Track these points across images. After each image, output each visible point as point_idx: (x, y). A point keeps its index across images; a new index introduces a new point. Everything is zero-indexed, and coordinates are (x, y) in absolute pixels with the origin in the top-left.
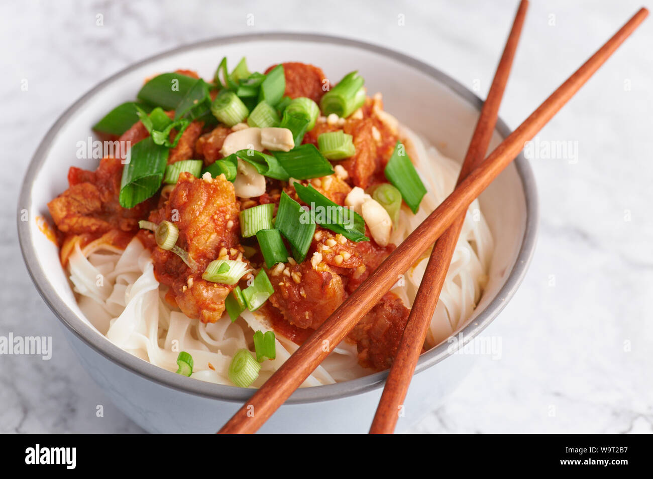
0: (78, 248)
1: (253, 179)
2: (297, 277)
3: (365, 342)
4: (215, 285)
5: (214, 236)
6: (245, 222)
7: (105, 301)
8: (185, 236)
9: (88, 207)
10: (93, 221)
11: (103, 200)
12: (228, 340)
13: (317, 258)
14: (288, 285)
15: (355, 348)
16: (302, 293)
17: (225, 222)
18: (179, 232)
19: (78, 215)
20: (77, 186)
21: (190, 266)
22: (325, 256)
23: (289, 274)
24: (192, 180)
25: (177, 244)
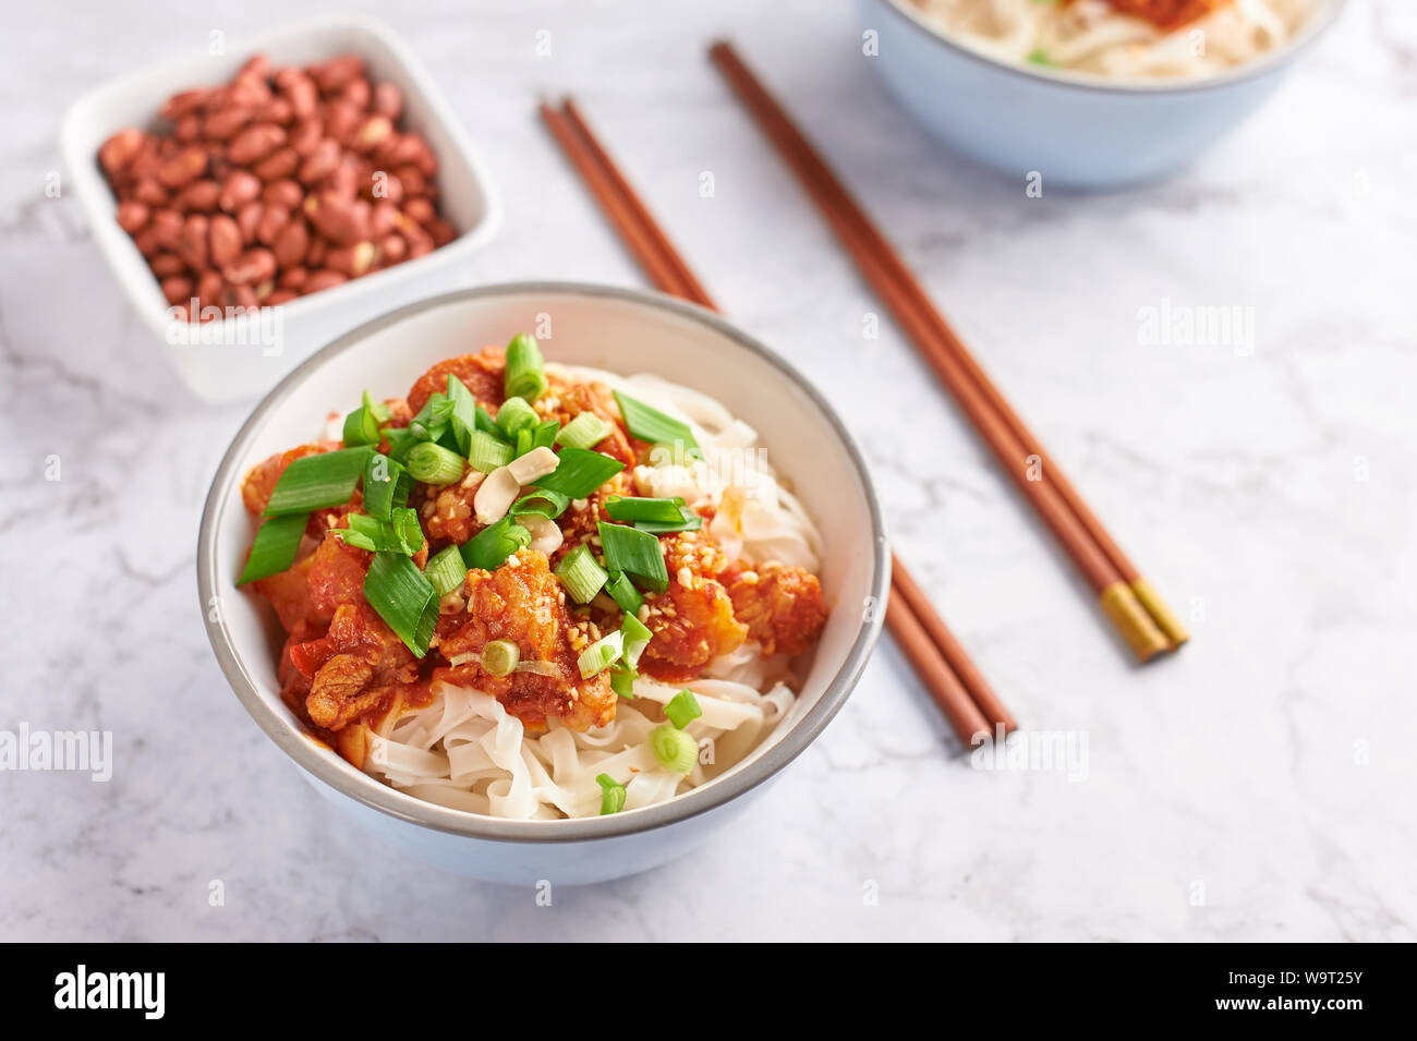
0: (371, 734)
1: (542, 530)
2: (670, 612)
3: (768, 633)
5: (556, 625)
7: (448, 777)
8: (528, 644)
9: (357, 683)
11: (373, 663)
12: (620, 727)
13: (686, 577)
14: (666, 625)
15: (757, 646)
16: (687, 624)
17: (557, 600)
18: (518, 646)
19: (351, 700)
20: (327, 668)
21: (550, 673)
22: (691, 569)
23: (659, 613)
24: (488, 576)
25: (521, 659)
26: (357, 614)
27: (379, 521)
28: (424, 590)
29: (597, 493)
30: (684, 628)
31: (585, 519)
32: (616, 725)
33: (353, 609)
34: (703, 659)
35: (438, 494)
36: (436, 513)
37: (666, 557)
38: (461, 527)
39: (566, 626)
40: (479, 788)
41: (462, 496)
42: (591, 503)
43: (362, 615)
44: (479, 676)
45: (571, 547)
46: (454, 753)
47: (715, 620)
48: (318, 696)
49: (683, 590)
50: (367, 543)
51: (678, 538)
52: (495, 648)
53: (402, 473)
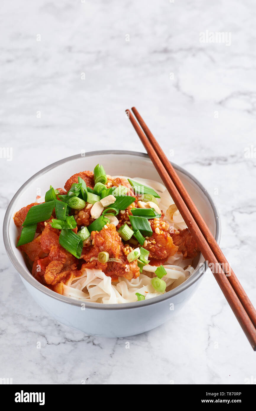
0: (64, 286)
1: (113, 219)
2: (154, 242)
3: (185, 249)
4: (134, 262)
6: (125, 235)
7: (89, 298)
8: (112, 252)
9: (59, 269)
10: (64, 273)
11: (63, 263)
12: (141, 280)
13: (158, 231)
14: (153, 246)
15: (182, 254)
16: (160, 245)
17: (119, 239)
18: (109, 253)
19: (58, 274)
20: (49, 265)
21: (118, 262)
22: (159, 228)
23: (150, 242)
24: (98, 232)
25: (110, 257)
26: (57, 248)
27: (62, 220)
28: (78, 239)
29: (128, 208)
30: (158, 246)
31: (125, 216)
32: (140, 279)
33: (56, 247)
34: (165, 257)
35: (79, 212)
36: (79, 217)
37: (151, 226)
38: (87, 220)
39: (122, 248)
40: (99, 300)
41: (86, 212)
42: (126, 212)
43: (59, 248)
44: (96, 265)
45: (121, 225)
46: (90, 290)
47: (168, 244)
48: (48, 273)
49: (157, 235)
50: (59, 227)
51: (154, 220)
52: (101, 254)
53: (67, 206)
